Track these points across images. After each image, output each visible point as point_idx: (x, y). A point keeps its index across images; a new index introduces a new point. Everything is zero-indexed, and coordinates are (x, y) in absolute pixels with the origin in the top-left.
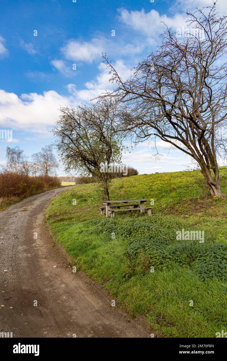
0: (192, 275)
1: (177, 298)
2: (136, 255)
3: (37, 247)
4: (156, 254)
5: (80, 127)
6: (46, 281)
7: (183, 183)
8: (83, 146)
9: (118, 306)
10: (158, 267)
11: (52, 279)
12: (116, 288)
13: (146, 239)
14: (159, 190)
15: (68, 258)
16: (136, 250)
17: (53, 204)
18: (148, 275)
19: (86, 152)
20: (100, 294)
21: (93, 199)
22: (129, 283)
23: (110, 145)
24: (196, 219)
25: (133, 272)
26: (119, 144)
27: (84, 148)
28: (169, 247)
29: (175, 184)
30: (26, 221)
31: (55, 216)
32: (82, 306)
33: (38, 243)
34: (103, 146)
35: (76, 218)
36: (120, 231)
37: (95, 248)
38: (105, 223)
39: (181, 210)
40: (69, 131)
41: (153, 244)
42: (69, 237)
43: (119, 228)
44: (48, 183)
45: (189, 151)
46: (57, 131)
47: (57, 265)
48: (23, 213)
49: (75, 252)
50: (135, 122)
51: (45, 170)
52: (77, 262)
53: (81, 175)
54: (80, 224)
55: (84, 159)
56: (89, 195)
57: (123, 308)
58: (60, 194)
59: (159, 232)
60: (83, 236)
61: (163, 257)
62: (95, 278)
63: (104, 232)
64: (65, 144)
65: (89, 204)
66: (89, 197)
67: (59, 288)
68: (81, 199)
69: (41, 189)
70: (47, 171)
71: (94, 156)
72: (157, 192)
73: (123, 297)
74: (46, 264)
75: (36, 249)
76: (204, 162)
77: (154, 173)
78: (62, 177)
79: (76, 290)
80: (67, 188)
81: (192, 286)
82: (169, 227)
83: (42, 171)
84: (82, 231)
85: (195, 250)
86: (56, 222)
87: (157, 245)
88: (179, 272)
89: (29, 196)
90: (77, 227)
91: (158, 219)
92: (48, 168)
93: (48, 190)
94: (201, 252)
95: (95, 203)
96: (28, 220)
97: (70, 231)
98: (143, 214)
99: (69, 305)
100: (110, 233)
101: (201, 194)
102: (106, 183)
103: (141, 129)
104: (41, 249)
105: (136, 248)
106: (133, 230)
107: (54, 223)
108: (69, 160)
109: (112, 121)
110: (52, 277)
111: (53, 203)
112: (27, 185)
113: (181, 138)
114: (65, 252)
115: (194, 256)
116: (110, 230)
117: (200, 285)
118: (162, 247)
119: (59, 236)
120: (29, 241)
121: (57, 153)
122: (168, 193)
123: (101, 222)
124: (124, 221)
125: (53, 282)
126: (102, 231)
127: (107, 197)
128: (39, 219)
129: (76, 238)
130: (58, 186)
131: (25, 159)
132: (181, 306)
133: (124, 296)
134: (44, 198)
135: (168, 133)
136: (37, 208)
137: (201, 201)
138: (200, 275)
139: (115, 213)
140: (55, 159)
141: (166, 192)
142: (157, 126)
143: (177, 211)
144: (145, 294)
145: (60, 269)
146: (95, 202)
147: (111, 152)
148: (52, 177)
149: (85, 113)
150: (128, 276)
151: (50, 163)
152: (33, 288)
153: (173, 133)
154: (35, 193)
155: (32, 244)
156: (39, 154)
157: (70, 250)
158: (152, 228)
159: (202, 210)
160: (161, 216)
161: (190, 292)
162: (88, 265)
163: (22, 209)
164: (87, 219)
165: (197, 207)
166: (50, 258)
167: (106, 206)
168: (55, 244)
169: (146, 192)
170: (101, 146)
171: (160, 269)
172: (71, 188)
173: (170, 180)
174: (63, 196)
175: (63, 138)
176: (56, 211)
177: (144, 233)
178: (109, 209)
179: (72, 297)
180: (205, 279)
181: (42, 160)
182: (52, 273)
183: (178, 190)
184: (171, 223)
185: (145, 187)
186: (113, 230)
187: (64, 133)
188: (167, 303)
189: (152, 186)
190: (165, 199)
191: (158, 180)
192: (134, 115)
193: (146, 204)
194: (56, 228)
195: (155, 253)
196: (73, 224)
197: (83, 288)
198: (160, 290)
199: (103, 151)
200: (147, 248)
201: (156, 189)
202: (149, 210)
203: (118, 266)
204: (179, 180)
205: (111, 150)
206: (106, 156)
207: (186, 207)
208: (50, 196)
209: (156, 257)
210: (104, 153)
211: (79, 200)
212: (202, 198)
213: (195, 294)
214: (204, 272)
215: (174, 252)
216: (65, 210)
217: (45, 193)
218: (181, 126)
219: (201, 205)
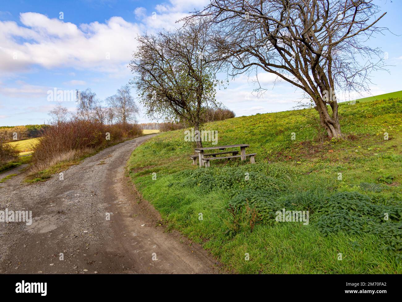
0: (311, 230)
1: (294, 256)
2: (240, 209)
3: (120, 204)
4: (266, 206)
5: (162, 60)
6: (134, 242)
7: (291, 124)
8: (167, 83)
9: (222, 267)
10: (268, 221)
11: (140, 240)
12: (218, 247)
13: (250, 190)
14: (262, 134)
15: (158, 216)
16: (240, 203)
17: (135, 155)
18: (257, 231)
19: (172, 90)
20: (200, 255)
21: (182, 147)
22: (234, 242)
23: (201, 79)
24: (311, 165)
25: (238, 228)
26: (212, 78)
27: (168, 85)
28: (280, 198)
29: (281, 126)
30: (104, 175)
31: (139, 168)
32: (179, 269)
33: (120, 200)
34: (192, 81)
35: (164, 170)
36: (219, 182)
37: (189, 202)
38: (199, 174)
39: (292, 156)
40: (150, 65)
41: (260, 195)
42: (158, 191)
43: (216, 179)
44: (127, 131)
45: (300, 83)
46: (135, 65)
47: (145, 223)
48: (101, 167)
49: (166, 208)
50: (230, 50)
51: (123, 116)
52: (169, 220)
53: (167, 118)
54: (169, 176)
55: (170, 99)
56: (177, 143)
57: (228, 270)
58: (142, 143)
59: (266, 182)
60: (173, 189)
61: (274, 210)
62: (192, 237)
63: (199, 184)
64: (146, 81)
65: (178, 153)
66: (177, 145)
67: (150, 250)
68: (168, 147)
69: (119, 139)
70: (125, 117)
71: (181, 94)
72: (259, 137)
73: (228, 258)
74: (133, 223)
75: (119, 206)
76: (319, 95)
77: (255, 114)
78: (143, 124)
79: (170, 251)
80: (150, 136)
81: (312, 243)
82: (277, 176)
83: (120, 118)
84: (172, 184)
85: (314, 200)
86: (140, 175)
87: (265, 197)
88: (295, 226)
89: (106, 147)
90: (166, 179)
91: (263, 167)
92: (126, 113)
93: (127, 140)
94: (321, 203)
95: (185, 152)
96: (107, 174)
97: (158, 185)
98: (245, 162)
99: (163, 268)
100: (206, 185)
101: (315, 136)
102: (197, 127)
103: (239, 58)
104: (125, 206)
105: (240, 201)
106: (235, 180)
107: (138, 177)
108: (151, 100)
109: (202, 50)
110: (140, 237)
111: (135, 153)
112: (103, 135)
113: (289, 67)
114: (154, 208)
115: (312, 208)
116: (206, 182)
117: (321, 241)
118: (271, 198)
119: (145, 191)
120: (110, 198)
121: (136, 92)
122: (274, 136)
123: (194, 173)
124: (223, 170)
125: (142, 242)
126: (196, 183)
127: (199, 144)
128: (119, 173)
129: (166, 192)
130: (139, 134)
131: (98, 103)
132: (300, 266)
133: (228, 256)
134: (124, 149)
135: (272, 61)
136: (116, 161)
137: (316, 144)
138: (321, 229)
139: (210, 162)
140: (134, 102)
141: (272, 135)
142: (258, 54)
143: (286, 157)
144: (254, 254)
145: (150, 228)
146: (185, 150)
147: (202, 89)
148: (131, 124)
149: (168, 41)
150: (232, 234)
151: (128, 107)
152: (119, 251)
153: (278, 60)
154: (112, 144)
155: (114, 201)
156: (114, 97)
157: (160, 207)
158: (257, 177)
159: (317, 155)
160: (267, 163)
161: (309, 249)
162: (183, 222)
163: (99, 162)
164: (177, 170)
165: (311, 152)
166: (137, 216)
167: (199, 154)
168: (140, 200)
169: (246, 136)
170: (189, 82)
171: (270, 225)
172: (154, 136)
173: (275, 121)
174: (146, 146)
175: (143, 74)
176: (139, 163)
177: (248, 183)
178: (203, 157)
179: (167, 259)
180: (327, 234)
181: (119, 104)
182: (140, 233)
183: (286, 133)
184: (280, 171)
185: (244, 131)
186: (210, 181)
187: (143, 68)
188: (282, 263)
189: (253, 129)
190: (271, 144)
191: (260, 122)
192: (229, 40)
193: (247, 150)
194: (140, 182)
195: (263, 206)
196: (161, 176)
197: (178, 249)
198: (272, 248)
199: (192, 88)
200: (254, 200)
201: (259, 132)
202: (251, 157)
203: (219, 222)
204: (287, 121)
205: (202, 86)
206: (196, 94)
207: (298, 152)
208: (131, 146)
209: (265, 211)
210: (194, 90)
211: (165, 149)
212: (317, 141)
213: (316, 251)
214: (326, 225)
215: (287, 204)
216: (150, 162)
217: (124, 143)
218: (289, 52)
219: (317, 149)
